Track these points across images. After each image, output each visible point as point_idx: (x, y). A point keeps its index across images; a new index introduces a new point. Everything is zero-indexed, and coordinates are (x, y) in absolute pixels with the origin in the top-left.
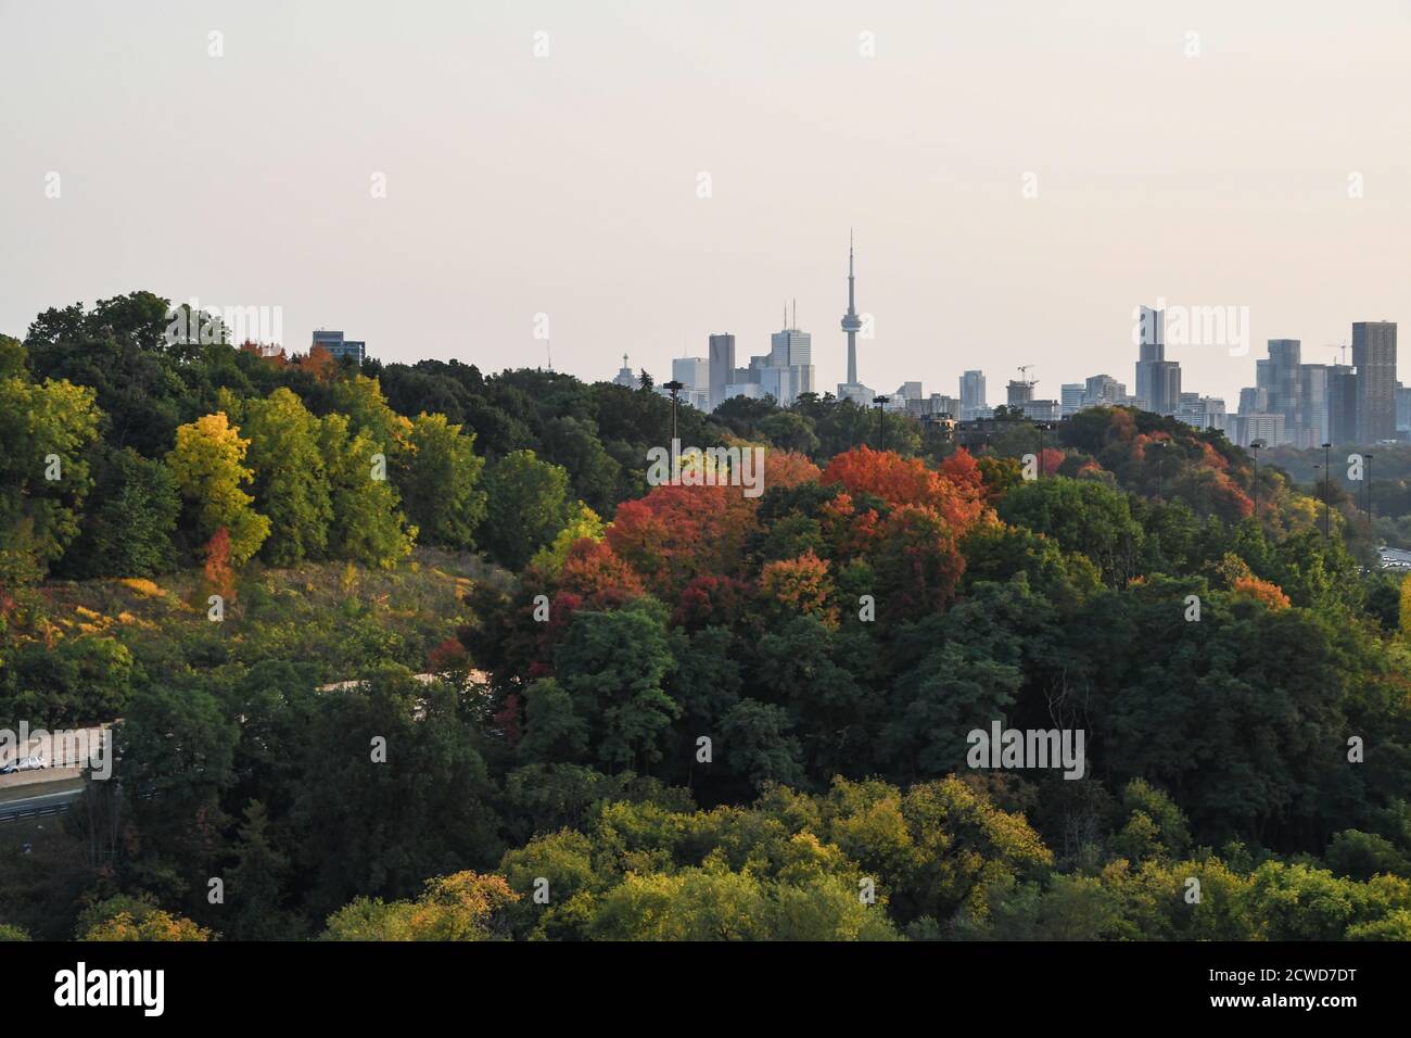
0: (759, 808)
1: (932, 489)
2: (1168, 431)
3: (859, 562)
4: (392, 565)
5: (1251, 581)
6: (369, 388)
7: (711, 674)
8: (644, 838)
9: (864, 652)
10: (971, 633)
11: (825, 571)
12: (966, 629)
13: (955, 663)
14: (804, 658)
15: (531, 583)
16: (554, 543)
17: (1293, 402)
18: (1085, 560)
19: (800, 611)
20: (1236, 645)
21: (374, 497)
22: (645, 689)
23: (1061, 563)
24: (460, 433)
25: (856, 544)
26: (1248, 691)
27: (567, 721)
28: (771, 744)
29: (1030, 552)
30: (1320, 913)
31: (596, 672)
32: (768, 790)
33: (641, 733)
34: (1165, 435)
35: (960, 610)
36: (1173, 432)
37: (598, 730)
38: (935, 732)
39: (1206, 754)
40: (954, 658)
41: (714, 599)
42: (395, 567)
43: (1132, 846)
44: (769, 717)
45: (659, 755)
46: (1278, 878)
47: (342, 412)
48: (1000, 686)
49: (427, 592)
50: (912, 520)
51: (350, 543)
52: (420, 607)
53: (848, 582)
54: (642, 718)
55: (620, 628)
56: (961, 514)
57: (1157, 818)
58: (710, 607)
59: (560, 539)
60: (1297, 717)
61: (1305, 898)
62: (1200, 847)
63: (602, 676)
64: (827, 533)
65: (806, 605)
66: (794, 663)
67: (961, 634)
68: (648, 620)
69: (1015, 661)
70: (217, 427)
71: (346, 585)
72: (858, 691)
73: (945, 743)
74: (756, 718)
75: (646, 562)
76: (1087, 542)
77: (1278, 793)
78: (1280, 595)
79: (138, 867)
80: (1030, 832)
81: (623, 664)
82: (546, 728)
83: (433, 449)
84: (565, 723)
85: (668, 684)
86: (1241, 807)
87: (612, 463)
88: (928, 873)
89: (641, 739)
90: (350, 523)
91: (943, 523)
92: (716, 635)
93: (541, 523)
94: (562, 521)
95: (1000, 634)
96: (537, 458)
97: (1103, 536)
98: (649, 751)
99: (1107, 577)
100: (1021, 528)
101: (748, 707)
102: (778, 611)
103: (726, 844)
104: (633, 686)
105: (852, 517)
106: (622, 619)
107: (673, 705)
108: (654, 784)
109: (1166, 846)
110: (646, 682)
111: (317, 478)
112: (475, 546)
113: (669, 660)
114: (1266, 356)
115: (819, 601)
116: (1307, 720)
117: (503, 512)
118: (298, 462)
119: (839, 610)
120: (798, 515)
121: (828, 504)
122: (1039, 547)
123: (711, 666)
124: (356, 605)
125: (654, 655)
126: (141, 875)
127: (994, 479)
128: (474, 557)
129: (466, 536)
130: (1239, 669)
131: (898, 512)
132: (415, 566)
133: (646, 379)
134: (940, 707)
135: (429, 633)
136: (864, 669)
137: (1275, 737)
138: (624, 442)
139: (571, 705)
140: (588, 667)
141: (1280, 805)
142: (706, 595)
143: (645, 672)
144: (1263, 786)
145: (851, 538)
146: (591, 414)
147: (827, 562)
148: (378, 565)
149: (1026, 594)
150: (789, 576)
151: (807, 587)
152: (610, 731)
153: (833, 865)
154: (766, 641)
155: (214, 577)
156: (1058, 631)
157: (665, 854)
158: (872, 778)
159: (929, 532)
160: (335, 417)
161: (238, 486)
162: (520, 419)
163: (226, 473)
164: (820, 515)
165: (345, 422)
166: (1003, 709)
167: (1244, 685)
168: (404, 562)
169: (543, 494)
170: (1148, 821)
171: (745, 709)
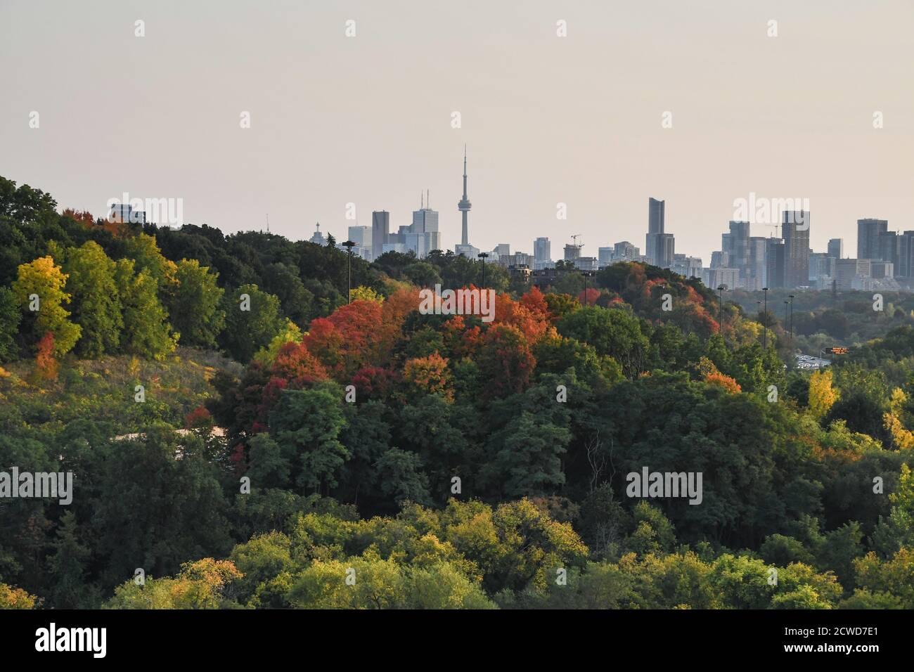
0: (400, 518)
1: (515, 314)
2: (666, 278)
3: (468, 360)
4: (162, 358)
5: (716, 375)
6: (150, 242)
7: (372, 432)
8: (325, 537)
9: (471, 418)
10: (539, 406)
11: (446, 365)
12: (536, 404)
13: (529, 425)
14: (431, 422)
15: (254, 371)
16: (270, 345)
17: (745, 261)
18: (612, 360)
19: (429, 392)
20: (706, 416)
21: (151, 313)
22: (327, 440)
23: (597, 362)
24: (209, 272)
25: (466, 348)
26: (713, 445)
27: (276, 461)
28: (409, 477)
29: (577, 355)
30: (756, 587)
31: (296, 429)
32: (407, 507)
33: (325, 469)
34: (664, 281)
35: (532, 391)
36: (669, 279)
37: (296, 466)
38: (514, 470)
40: (527, 423)
41: (373, 383)
42: (164, 360)
43: (639, 544)
44: (408, 459)
45: (336, 484)
46: (730, 565)
47: (130, 258)
48: (556, 441)
49: (185, 376)
50: (502, 333)
51: (135, 343)
52: (180, 385)
53: (459, 373)
54: (325, 459)
55: (312, 401)
56: (534, 330)
57: (655, 526)
58: (371, 388)
59: (273, 343)
60: (744, 462)
61: (747, 578)
62: (681, 545)
63: (300, 432)
64: (447, 341)
65: (433, 388)
66: (424, 424)
67: (532, 407)
68: (330, 396)
69: (567, 425)
70: (46, 266)
71: (131, 371)
72: (464, 443)
73: (521, 478)
74: (400, 460)
75: (329, 358)
76: (613, 348)
77: (731, 511)
78: (735, 384)
80: (574, 535)
81: (313, 424)
82: (263, 466)
83: (190, 282)
84: (275, 462)
85: (342, 438)
86: (707, 519)
87: (308, 294)
88: (509, 561)
89: (324, 473)
90: (135, 330)
91: (522, 335)
92: (374, 406)
93: (261, 332)
94: (275, 330)
96: (259, 289)
97: (623, 345)
98: (330, 481)
99: (626, 371)
100: (572, 339)
101: (394, 453)
102: (415, 391)
103: (380, 542)
104: (320, 438)
105: (464, 331)
106: (313, 395)
107: (345, 451)
108: (332, 502)
109: (660, 544)
110: (328, 436)
111: (113, 300)
112: (217, 346)
113: (343, 422)
114: (728, 231)
115: (441, 385)
116: (750, 464)
117: (236, 324)
118: (101, 290)
119: (454, 391)
120: (429, 329)
121: (448, 322)
122: (583, 352)
123: (370, 426)
125: (333, 418)
127: (555, 307)
128: (217, 353)
129: (212, 340)
130: (708, 431)
131: (494, 328)
132: (177, 359)
133: (331, 240)
134: (519, 454)
135: (187, 402)
136: (469, 429)
137: (730, 475)
138: (316, 280)
139: (279, 450)
140: (290, 426)
141: (732, 518)
142: (368, 380)
143: (328, 430)
144: (722, 506)
145: (463, 344)
146: (295, 261)
147: (447, 360)
148: (153, 358)
149: (575, 382)
150: (422, 369)
151: (434, 375)
152: (304, 468)
153: (447, 555)
154: (406, 410)
155: (43, 365)
156: (594, 405)
157: (339, 548)
158: (473, 499)
159: (513, 341)
160: (125, 260)
161: (60, 305)
162: (248, 264)
163: (52, 296)
164: (444, 329)
165: (132, 264)
166: (559, 455)
167: (711, 442)
168: (170, 356)
169: (262, 313)
170: (649, 528)
171: (392, 454)
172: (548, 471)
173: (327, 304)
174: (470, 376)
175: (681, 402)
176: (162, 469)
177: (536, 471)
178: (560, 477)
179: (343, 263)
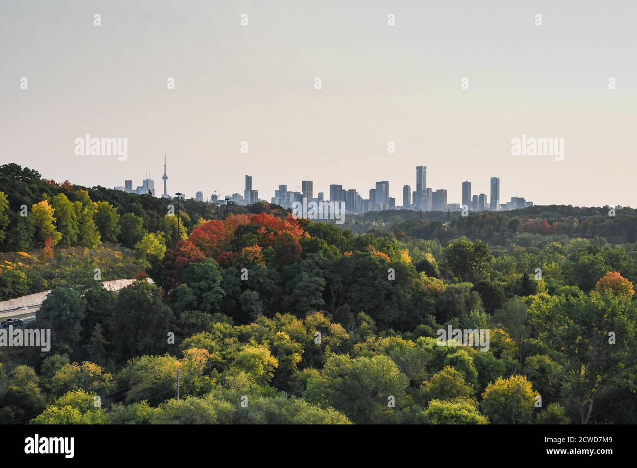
3: (271, 247)
5: (378, 253)
6: (85, 194)
7: (233, 282)
8: (228, 334)
9: (275, 275)
10: (309, 269)
11: (261, 250)
12: (307, 268)
13: (306, 278)
14: (259, 277)
16: (142, 241)
17: (285, 201)
18: (334, 247)
20: (384, 272)
21: (90, 227)
22: (215, 287)
23: (328, 248)
24: (113, 207)
25: (268, 242)
27: (192, 297)
28: (254, 303)
29: (320, 244)
31: (200, 281)
32: (258, 317)
33: (214, 300)
35: (304, 262)
37: (200, 299)
38: (301, 299)
39: (377, 303)
40: (306, 276)
41: (229, 259)
42: (97, 248)
44: (255, 294)
47: (80, 200)
48: (321, 285)
49: (107, 256)
50: (286, 235)
51: (84, 241)
52: (107, 260)
53: (267, 254)
54: (214, 296)
55: (206, 268)
57: (368, 323)
58: (228, 261)
60: (403, 292)
63: (202, 283)
64: (259, 239)
65: (256, 261)
68: (213, 266)
69: (322, 277)
70: (45, 204)
71: (85, 253)
72: (276, 287)
74: (251, 295)
75: (203, 248)
76: (334, 241)
78: (387, 257)
79: (57, 345)
80: (342, 329)
81: (207, 279)
82: (185, 299)
83: (104, 212)
84: (191, 298)
85: (221, 285)
89: (214, 302)
90: (84, 234)
91: (294, 237)
92: (232, 270)
93: (137, 235)
94: (143, 234)
95: (317, 269)
96: (135, 215)
97: (337, 240)
99: (341, 252)
100: (316, 237)
102: (247, 262)
103: (255, 336)
104: (212, 286)
105: (266, 234)
106: (207, 265)
107: (223, 292)
108: (225, 317)
110: (215, 285)
111: (74, 221)
112: (117, 241)
113: (221, 278)
114: (278, 189)
115: (260, 259)
117: (125, 231)
118: (70, 216)
119: (266, 262)
120: (250, 234)
121: (259, 230)
122: (322, 243)
124: (89, 260)
125: (216, 276)
126: (58, 347)
127: (302, 223)
128: (119, 245)
129: (115, 238)
131: (280, 233)
132: (103, 248)
133: (151, 192)
134: (303, 291)
135: (112, 268)
136: (276, 280)
137: (397, 299)
138: (150, 210)
139: (192, 292)
140: (195, 280)
142: (226, 257)
143: (214, 282)
144: (393, 312)
145: (267, 240)
146: (140, 202)
147: (261, 248)
148: (92, 247)
149: (322, 257)
150: (250, 252)
151: (256, 255)
152: (204, 300)
155: (47, 251)
156: (332, 268)
157: (236, 339)
158: (287, 313)
159: (290, 239)
160: (78, 202)
161: (52, 223)
163: (48, 219)
164: (256, 233)
165: (81, 204)
166: (321, 292)
167: (388, 284)
168: (99, 246)
169: (137, 226)
170: (366, 324)
171: (247, 293)
172: (316, 299)
173: (155, 221)
174: (272, 255)
175: (371, 266)
176: (146, 303)
177: (311, 299)
178: (322, 302)
179: (161, 203)
